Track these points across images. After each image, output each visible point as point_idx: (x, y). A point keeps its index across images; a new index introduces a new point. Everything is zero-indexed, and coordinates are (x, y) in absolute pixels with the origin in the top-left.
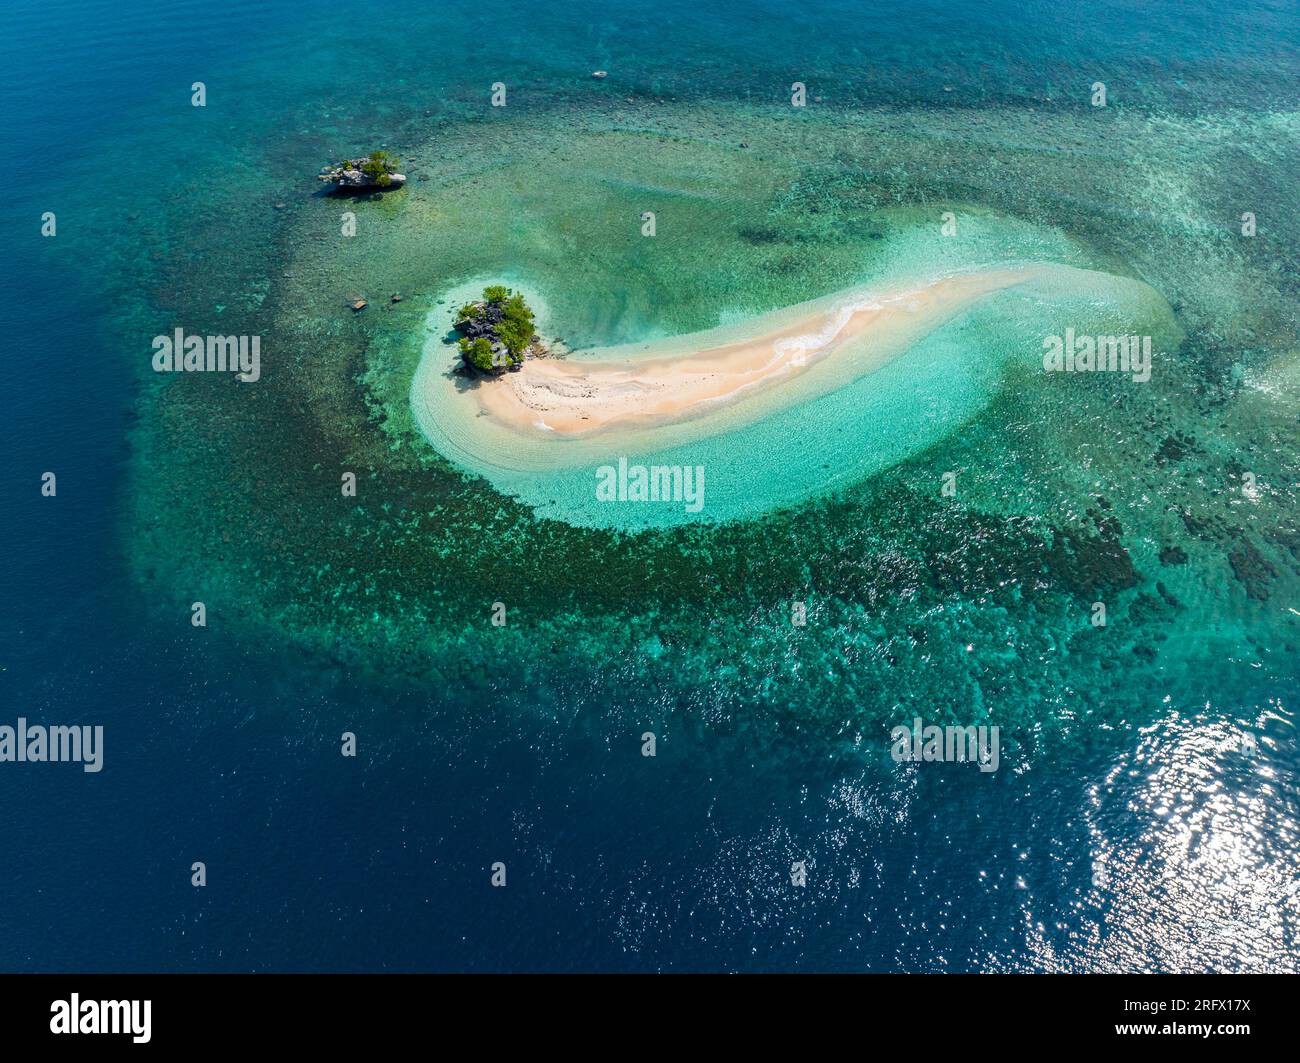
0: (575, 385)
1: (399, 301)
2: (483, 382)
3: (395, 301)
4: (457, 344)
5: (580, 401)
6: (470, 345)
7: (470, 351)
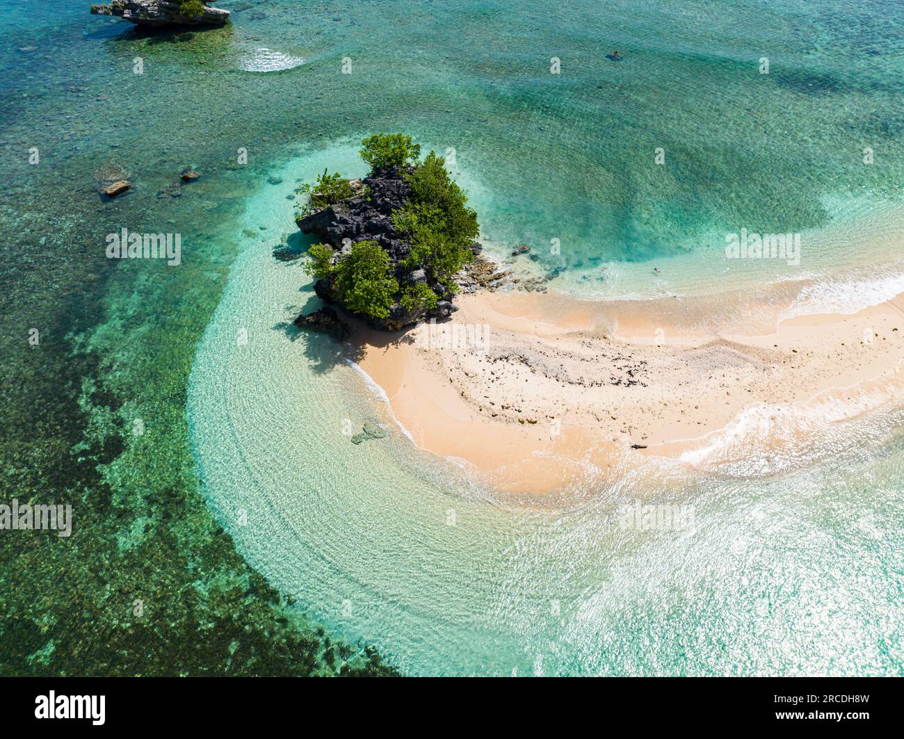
0: (587, 352)
1: (194, 180)
2: (369, 348)
3: (186, 180)
4: (307, 259)
5: (609, 397)
6: (334, 261)
7: (335, 274)
